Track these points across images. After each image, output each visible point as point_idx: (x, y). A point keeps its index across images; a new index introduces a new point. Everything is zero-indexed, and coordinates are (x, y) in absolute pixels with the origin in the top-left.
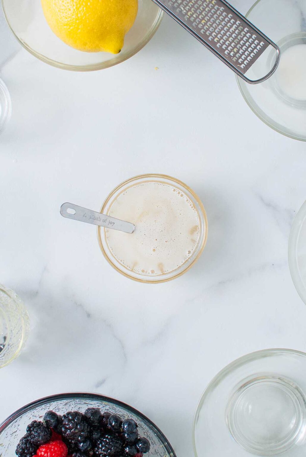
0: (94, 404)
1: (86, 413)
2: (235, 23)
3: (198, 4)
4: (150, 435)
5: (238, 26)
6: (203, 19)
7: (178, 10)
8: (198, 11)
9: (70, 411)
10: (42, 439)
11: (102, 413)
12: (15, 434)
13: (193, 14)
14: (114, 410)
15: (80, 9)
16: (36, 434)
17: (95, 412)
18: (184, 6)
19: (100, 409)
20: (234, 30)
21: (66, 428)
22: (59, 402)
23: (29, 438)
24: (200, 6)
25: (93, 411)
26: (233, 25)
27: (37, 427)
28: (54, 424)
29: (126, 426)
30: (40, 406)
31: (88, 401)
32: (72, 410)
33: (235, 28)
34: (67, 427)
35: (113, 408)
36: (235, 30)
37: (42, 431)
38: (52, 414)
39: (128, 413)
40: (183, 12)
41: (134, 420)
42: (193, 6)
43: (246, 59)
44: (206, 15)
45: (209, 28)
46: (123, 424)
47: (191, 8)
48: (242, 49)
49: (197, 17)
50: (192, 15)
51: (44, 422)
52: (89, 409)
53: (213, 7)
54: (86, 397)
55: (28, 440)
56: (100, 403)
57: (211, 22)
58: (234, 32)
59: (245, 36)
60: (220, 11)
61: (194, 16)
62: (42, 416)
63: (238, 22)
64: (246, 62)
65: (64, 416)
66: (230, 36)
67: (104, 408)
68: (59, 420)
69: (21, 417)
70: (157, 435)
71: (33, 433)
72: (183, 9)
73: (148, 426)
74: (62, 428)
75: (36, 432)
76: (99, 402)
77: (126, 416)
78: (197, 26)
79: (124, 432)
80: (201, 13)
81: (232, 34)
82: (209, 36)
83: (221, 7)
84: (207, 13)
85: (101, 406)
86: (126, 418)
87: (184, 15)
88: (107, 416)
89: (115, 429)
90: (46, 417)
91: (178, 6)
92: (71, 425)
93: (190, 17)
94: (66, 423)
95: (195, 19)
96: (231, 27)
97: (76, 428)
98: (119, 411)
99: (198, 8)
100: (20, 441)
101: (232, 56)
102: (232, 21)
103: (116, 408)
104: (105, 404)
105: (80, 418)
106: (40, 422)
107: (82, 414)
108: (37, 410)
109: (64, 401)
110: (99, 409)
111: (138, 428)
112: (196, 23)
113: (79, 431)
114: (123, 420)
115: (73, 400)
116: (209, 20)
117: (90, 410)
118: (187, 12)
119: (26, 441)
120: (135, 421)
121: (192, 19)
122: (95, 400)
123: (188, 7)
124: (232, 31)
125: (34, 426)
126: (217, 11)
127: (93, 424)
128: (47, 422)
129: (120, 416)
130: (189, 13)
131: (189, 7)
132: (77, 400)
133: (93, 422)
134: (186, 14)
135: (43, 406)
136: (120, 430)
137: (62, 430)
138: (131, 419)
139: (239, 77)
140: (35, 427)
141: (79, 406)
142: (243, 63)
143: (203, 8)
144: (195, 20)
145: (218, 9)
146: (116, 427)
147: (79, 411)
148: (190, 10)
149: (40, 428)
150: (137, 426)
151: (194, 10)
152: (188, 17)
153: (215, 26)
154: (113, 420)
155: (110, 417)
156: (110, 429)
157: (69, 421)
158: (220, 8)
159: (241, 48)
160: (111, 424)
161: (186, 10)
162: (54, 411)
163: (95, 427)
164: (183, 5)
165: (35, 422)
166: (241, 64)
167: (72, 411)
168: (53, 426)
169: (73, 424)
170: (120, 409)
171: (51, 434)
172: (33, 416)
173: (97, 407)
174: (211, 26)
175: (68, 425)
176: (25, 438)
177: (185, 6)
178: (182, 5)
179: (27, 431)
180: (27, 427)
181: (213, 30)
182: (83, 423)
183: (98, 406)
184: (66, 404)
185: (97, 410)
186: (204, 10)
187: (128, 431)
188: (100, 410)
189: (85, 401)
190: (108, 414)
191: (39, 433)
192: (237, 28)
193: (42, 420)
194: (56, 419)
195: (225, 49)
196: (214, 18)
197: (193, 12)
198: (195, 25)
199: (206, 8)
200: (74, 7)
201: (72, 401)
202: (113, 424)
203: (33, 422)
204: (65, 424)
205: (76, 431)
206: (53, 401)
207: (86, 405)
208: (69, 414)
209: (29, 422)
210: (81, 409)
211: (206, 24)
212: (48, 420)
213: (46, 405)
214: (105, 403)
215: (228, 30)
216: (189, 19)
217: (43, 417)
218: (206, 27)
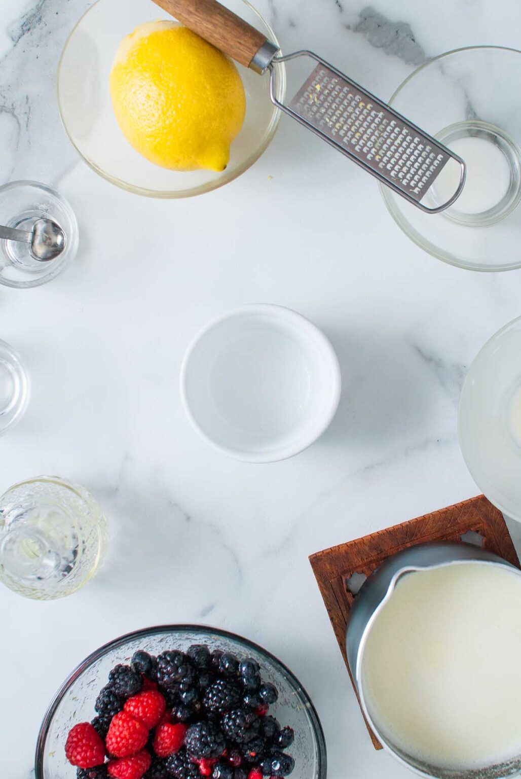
0: (200, 639)
1: (188, 653)
2: (400, 133)
3: (348, 112)
4: (277, 679)
5: (406, 137)
6: (357, 131)
7: (322, 123)
8: (349, 121)
9: (167, 650)
10: (131, 690)
11: (211, 651)
12: (92, 684)
13: (343, 125)
14: (226, 647)
15: (168, 115)
16: (122, 683)
17: (202, 650)
18: (329, 117)
19: (208, 645)
20: (400, 142)
21: (163, 673)
22: (152, 638)
23: (113, 689)
24: (351, 113)
25: (198, 649)
26: (398, 135)
27: (124, 672)
28: (145, 668)
29: (244, 669)
30: (127, 644)
31: (192, 636)
32: (169, 648)
33: (401, 140)
34: (165, 671)
35: (225, 645)
36: (402, 142)
37: (130, 679)
38: (142, 655)
39: (246, 649)
40: (328, 125)
41: (255, 659)
42: (341, 115)
43: (420, 180)
44: (361, 126)
45: (366, 142)
46: (240, 665)
47: (339, 118)
48: (413, 167)
49: (349, 129)
50: (341, 128)
51: (132, 664)
52: (193, 646)
53: (369, 114)
54: (188, 630)
55: (111, 692)
56: (207, 638)
57: (368, 135)
58: (400, 145)
59: (416, 148)
60: (380, 118)
61: (345, 128)
62: (129, 658)
63: (405, 131)
64: (420, 185)
65: (160, 657)
66: (396, 151)
67: (213, 644)
68: (152, 663)
69: (101, 660)
70: (287, 678)
71: (118, 681)
72: (328, 120)
73: (274, 666)
74: (157, 674)
75: (123, 680)
76: (207, 636)
77: (243, 654)
78: (349, 142)
79: (241, 676)
80: (353, 124)
81: (398, 148)
82: (367, 154)
83: (379, 112)
84: (360, 123)
85: (208, 643)
86: (244, 656)
87: (331, 129)
88: (219, 654)
89: (230, 673)
90: (135, 659)
91: (322, 117)
92: (169, 669)
93: (339, 130)
94: (163, 666)
95: (347, 132)
96: (396, 138)
97: (176, 672)
98: (233, 648)
99: (349, 117)
100: (101, 693)
101: (401, 179)
102: (397, 130)
103: (229, 643)
104: (214, 639)
105: (182, 658)
106: (126, 667)
107: (183, 653)
108: (122, 650)
109: (159, 637)
110: (206, 646)
111: (261, 671)
112: (348, 137)
113: (181, 676)
114: (240, 660)
115: (170, 634)
116: (365, 132)
117: (194, 648)
118: (335, 124)
119: (108, 692)
120: (257, 661)
121: (342, 133)
122: (200, 634)
123: (334, 118)
124: (398, 144)
125: (118, 672)
126: (374, 118)
127: (199, 667)
128: (136, 665)
129: (235, 655)
130: (337, 125)
131: (337, 116)
132: (177, 635)
133: (199, 664)
134: (333, 126)
135: (130, 644)
136: (236, 674)
137: (157, 676)
138: (252, 659)
139: (382, 184)
140: (121, 673)
141: (179, 642)
142: (416, 186)
143: (355, 117)
144: (346, 135)
145: (376, 116)
146: (231, 670)
147: (179, 649)
148: (337, 121)
149: (126, 675)
150: (259, 668)
151: (343, 121)
152: (336, 130)
153: (375, 139)
154: (227, 660)
155: (222, 656)
156: (223, 671)
157: (167, 663)
158: (378, 114)
159: (412, 165)
160: (224, 666)
161: (333, 122)
162: (145, 650)
163: (201, 670)
164: (329, 115)
165: (120, 666)
166: (414, 188)
167: (171, 650)
168: (144, 670)
169: (172, 667)
170: (236, 645)
171: (142, 683)
172: (117, 658)
173: (204, 643)
174: (369, 139)
175: (165, 668)
176: (106, 689)
177: (331, 117)
178: (327, 115)
179: (110, 679)
180: (108, 674)
181: (372, 146)
182: (186, 665)
183: (205, 641)
184: (161, 641)
185: (203, 647)
186: (357, 118)
187: (247, 674)
188: (209, 647)
189: (187, 636)
190: (219, 652)
191: (126, 682)
192: (404, 140)
193: (129, 663)
194: (148, 660)
195: (390, 169)
196: (371, 128)
197: (343, 123)
198: (347, 140)
199: (359, 116)
200: (160, 112)
201: (169, 636)
202: (227, 665)
203: (117, 666)
204: (161, 668)
205: (177, 676)
206: (145, 637)
207: (189, 640)
208: (165, 653)
209: (112, 667)
210: (182, 646)
211: (361, 138)
212: (137, 663)
213: (133, 642)
214: (214, 637)
215: (392, 144)
216: (337, 133)
217: (131, 659)
218: (361, 142)
